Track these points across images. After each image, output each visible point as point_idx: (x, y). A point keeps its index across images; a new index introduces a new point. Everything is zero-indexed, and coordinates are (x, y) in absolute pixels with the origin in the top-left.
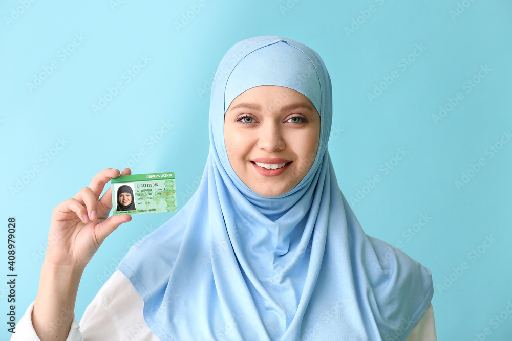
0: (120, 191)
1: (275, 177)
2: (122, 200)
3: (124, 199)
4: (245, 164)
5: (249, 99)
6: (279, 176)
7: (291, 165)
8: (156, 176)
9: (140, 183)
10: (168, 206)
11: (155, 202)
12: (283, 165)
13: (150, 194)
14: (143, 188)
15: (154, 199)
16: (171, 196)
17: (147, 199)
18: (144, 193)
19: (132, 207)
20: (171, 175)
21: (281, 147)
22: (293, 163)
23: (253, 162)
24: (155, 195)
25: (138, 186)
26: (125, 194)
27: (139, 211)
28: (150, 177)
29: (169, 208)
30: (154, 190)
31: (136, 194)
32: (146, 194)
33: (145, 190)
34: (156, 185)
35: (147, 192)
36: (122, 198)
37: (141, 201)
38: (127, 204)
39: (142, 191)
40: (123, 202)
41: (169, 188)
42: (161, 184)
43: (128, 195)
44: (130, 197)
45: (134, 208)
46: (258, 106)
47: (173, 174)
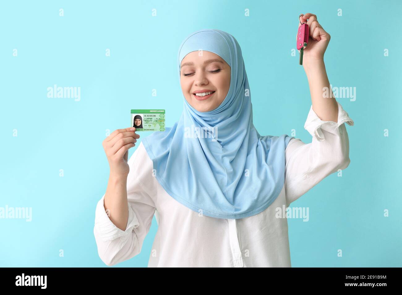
0: (136, 118)
1: (205, 100)
2: (136, 123)
3: (137, 122)
4: (190, 95)
5: (188, 60)
6: (207, 100)
7: (214, 93)
8: (155, 111)
9: (146, 114)
10: (161, 128)
11: (154, 125)
12: (209, 93)
13: (151, 121)
14: (148, 117)
15: (153, 124)
16: (163, 123)
17: (150, 123)
18: (148, 120)
19: (141, 126)
20: (163, 111)
21: (205, 83)
22: (216, 92)
23: (195, 94)
24: (154, 122)
25: (145, 116)
26: (138, 120)
27: (145, 130)
28: (152, 111)
29: (161, 129)
30: (154, 118)
31: (144, 120)
32: (149, 121)
33: (149, 119)
34: (155, 116)
35: (150, 120)
36: (136, 122)
37: (146, 124)
38: (138, 125)
39: (147, 119)
40: (137, 124)
41: (162, 118)
42: (158, 116)
43: (139, 121)
44: (140, 122)
45: (142, 128)
46: (192, 63)
47: (164, 110)
